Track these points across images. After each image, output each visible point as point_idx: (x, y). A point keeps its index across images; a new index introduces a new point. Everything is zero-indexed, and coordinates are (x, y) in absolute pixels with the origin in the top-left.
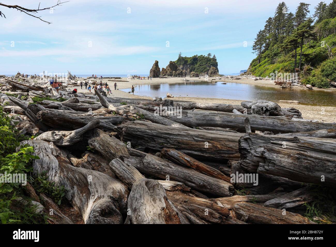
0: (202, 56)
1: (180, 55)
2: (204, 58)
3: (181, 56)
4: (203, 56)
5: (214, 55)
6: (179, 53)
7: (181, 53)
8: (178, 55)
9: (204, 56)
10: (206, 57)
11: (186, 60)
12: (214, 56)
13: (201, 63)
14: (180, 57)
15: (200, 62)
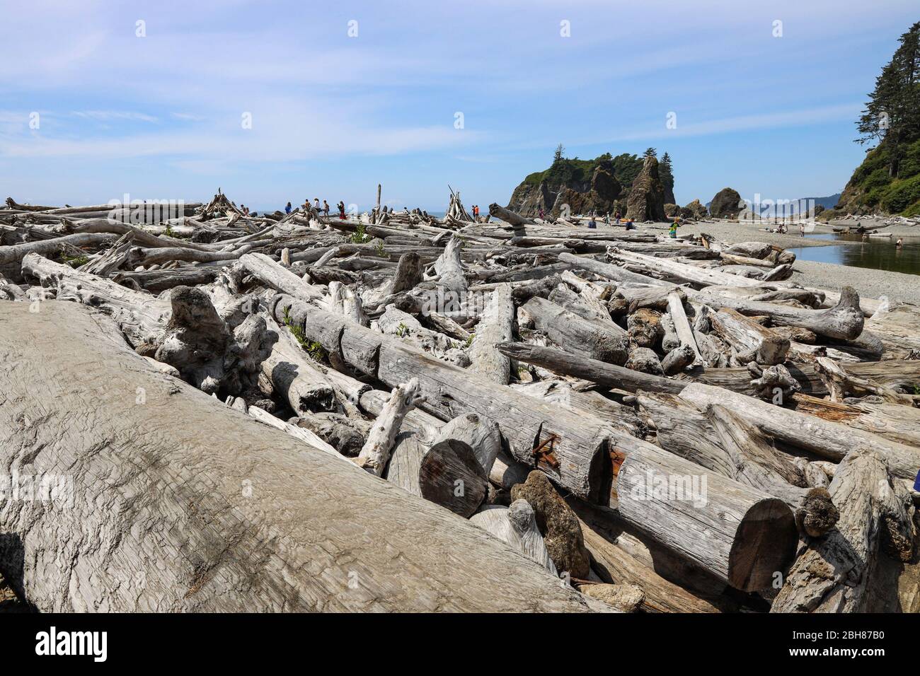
0: (626, 155)
1: (558, 153)
2: (634, 162)
3: (562, 156)
4: (631, 155)
5: (666, 154)
6: (555, 148)
7: (561, 148)
8: (555, 155)
9: (635, 156)
10: (640, 159)
11: (577, 168)
12: (666, 157)
13: (624, 179)
14: (559, 159)
15: (622, 175)
